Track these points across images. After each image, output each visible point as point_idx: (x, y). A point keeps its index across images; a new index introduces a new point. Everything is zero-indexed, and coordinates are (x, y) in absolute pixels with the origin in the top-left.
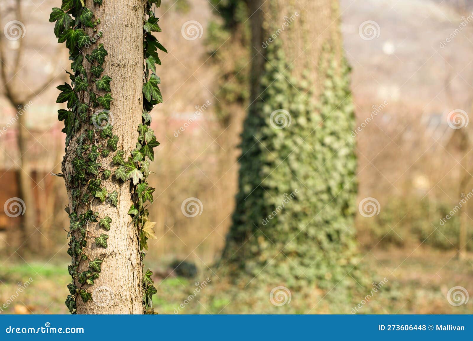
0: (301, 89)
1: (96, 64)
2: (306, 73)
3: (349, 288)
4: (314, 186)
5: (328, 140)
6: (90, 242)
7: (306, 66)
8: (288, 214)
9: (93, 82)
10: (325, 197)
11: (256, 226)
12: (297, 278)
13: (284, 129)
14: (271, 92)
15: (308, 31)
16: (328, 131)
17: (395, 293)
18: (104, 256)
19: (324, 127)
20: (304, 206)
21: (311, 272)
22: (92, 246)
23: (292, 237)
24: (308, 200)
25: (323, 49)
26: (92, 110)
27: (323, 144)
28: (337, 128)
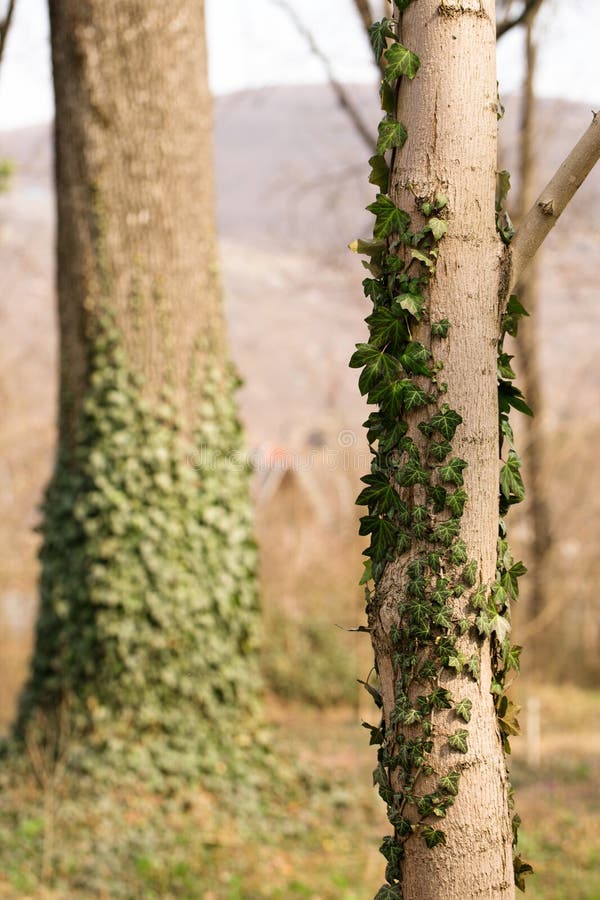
0: (160, 421)
1: (437, 438)
2: (167, 391)
3: (259, 788)
4: (188, 601)
5: (211, 514)
6: (438, 744)
7: (167, 378)
8: (142, 653)
9: (432, 468)
10: (208, 620)
11: (83, 677)
12: (165, 772)
13: (130, 497)
14: (105, 427)
15: (169, 314)
16: (210, 497)
17: (340, 795)
18: (462, 767)
19: (202, 491)
20: (171, 638)
21: (190, 761)
22: (441, 751)
23: (151, 696)
24: (178, 626)
25: (197, 347)
26: (433, 516)
27: (202, 523)
28: (225, 492)
